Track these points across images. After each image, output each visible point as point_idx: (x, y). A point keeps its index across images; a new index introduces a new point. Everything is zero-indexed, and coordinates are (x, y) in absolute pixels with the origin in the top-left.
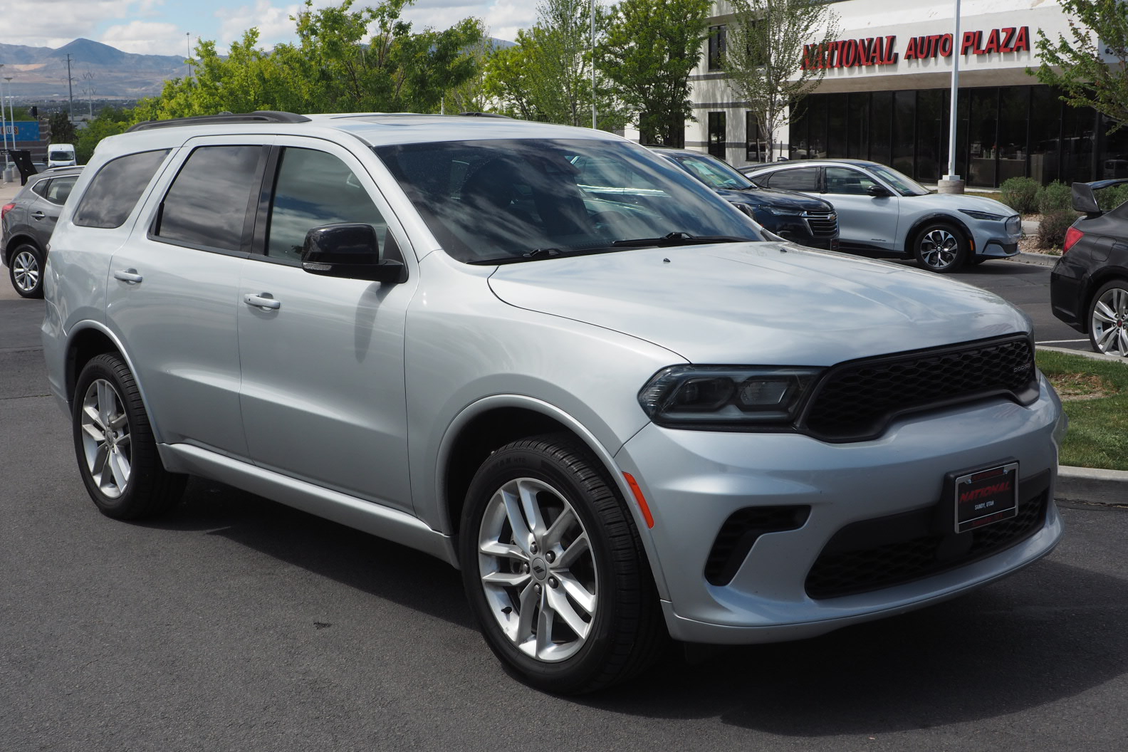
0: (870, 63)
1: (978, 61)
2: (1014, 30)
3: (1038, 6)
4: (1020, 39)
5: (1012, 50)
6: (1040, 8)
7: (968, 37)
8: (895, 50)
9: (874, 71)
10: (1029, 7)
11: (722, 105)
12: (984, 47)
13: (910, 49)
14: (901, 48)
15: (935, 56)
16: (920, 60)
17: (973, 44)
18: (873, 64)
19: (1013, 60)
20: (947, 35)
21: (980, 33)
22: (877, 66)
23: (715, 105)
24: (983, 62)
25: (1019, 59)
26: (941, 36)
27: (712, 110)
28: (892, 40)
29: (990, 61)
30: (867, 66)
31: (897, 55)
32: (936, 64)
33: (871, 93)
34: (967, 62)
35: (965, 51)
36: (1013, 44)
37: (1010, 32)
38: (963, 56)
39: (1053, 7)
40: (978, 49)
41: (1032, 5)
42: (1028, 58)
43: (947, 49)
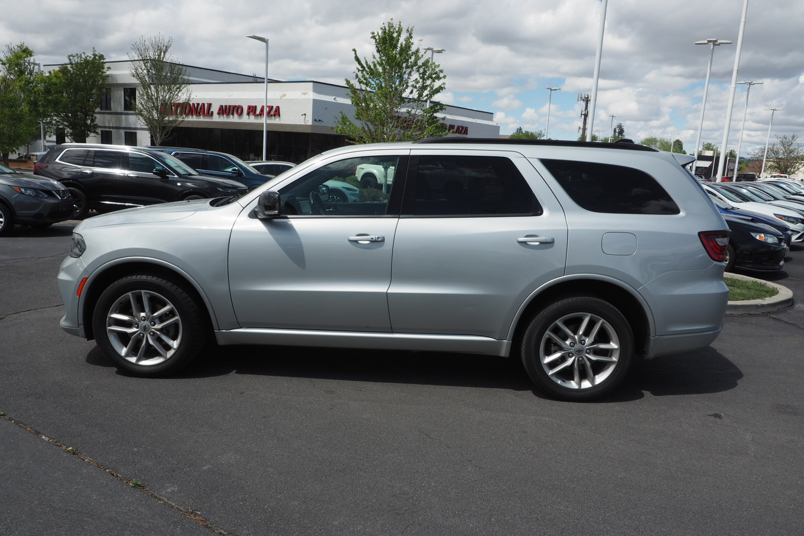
0: (198, 114)
1: (255, 119)
2: (272, 107)
3: (283, 98)
4: (276, 111)
5: (272, 115)
6: (285, 99)
7: (249, 107)
8: (211, 110)
9: (200, 119)
10: (279, 98)
11: (109, 127)
12: (258, 112)
13: (220, 110)
14: (215, 109)
15: (233, 114)
16: (225, 115)
17: (252, 111)
18: (200, 115)
19: (273, 120)
20: (238, 106)
21: (256, 106)
22: (202, 116)
23: (105, 127)
24: (258, 119)
25: (275, 120)
26: (236, 106)
27: (103, 129)
28: (210, 105)
29: (261, 119)
30: (196, 116)
31: (212, 112)
32: (233, 118)
33: (197, 128)
34: (249, 118)
35: (248, 114)
36: (272, 113)
37: (271, 108)
38: (247, 116)
39: (290, 99)
40: (254, 114)
41: (281, 97)
42: (280, 120)
43: (239, 112)
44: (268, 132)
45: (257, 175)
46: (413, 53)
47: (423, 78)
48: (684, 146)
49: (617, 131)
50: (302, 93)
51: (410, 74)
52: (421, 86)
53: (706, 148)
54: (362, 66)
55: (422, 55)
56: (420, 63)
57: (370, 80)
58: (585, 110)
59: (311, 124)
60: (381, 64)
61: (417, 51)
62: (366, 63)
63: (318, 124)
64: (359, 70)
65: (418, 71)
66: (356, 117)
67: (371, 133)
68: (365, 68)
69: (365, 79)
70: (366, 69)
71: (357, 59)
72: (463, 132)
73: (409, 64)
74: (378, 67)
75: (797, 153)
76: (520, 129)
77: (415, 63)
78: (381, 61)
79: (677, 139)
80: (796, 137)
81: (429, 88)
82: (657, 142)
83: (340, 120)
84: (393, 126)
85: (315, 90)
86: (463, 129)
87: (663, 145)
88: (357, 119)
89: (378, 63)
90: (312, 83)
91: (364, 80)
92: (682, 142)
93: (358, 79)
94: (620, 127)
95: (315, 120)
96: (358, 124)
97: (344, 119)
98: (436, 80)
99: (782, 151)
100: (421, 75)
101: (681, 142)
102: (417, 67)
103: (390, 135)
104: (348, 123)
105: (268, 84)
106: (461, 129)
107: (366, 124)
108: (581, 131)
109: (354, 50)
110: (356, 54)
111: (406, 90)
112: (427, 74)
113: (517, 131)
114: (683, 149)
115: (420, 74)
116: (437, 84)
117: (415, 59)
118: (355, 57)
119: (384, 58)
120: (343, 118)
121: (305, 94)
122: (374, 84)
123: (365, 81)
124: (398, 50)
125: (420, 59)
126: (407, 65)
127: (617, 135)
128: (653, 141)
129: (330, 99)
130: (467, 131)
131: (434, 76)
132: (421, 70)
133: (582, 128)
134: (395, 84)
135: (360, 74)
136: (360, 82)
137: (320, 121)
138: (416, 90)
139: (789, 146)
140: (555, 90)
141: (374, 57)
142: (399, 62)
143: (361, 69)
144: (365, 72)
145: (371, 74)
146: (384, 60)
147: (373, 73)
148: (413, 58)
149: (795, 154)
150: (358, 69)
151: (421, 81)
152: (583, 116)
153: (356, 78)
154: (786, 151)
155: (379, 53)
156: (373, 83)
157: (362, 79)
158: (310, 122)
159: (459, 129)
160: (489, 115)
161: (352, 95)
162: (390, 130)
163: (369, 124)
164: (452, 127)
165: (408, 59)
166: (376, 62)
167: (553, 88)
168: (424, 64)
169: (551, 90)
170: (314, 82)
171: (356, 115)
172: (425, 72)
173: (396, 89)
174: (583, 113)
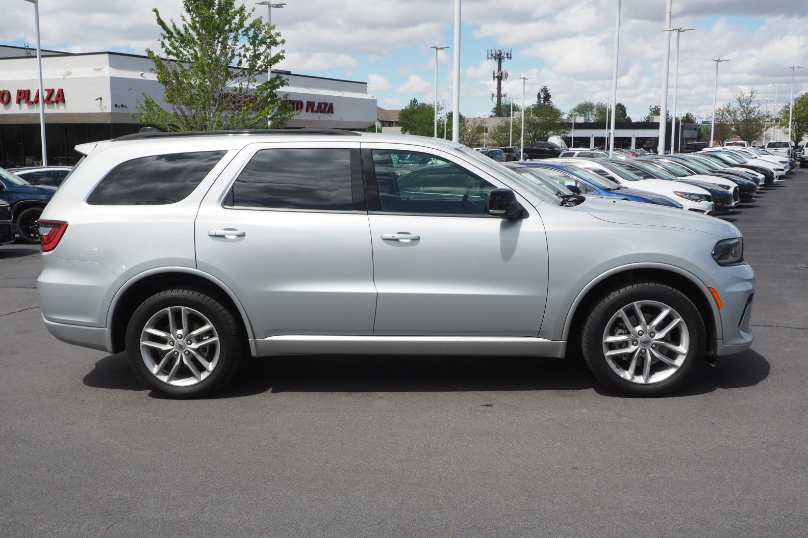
1: (29, 108)
2: (53, 91)
3: (68, 77)
4: (58, 96)
5: (53, 102)
6: (70, 79)
7: (20, 93)
10: (63, 77)
12: (32, 99)
17: (24, 97)
19: (54, 108)
20: (3, 91)
21: (29, 91)
24: (32, 108)
25: (58, 108)
29: (36, 108)
34: (20, 108)
35: (19, 102)
36: (53, 99)
37: (51, 92)
38: (18, 104)
39: (79, 79)
40: (28, 101)
41: (64, 76)
42: (65, 108)
43: (5, 100)
44: (47, 126)
45: (24, 186)
46: (236, 13)
47: (253, 44)
48: (627, 111)
49: (542, 96)
50: (95, 69)
51: (236, 39)
52: (252, 54)
53: (654, 112)
54: (168, 31)
55: (249, 14)
56: (247, 24)
57: (181, 49)
58: (499, 72)
59: (110, 111)
60: (194, 28)
61: (242, 9)
62: (174, 26)
63: (120, 110)
64: (164, 37)
65: (247, 34)
66: (167, 99)
67: (187, 121)
68: (172, 33)
69: (175, 48)
70: (175, 35)
71: (161, 22)
72: (327, 110)
73: (233, 25)
74: (191, 31)
75: (758, 114)
76: (415, 101)
77: (241, 25)
78: (193, 23)
79: (619, 103)
80: (755, 93)
81: (262, 57)
82: (593, 108)
83: (144, 105)
84: (217, 109)
85: (112, 65)
86: (326, 107)
87: (600, 112)
88: (169, 102)
89: (190, 26)
90: (107, 55)
91: (173, 50)
92: (625, 106)
93: (164, 49)
94: (545, 90)
95: (116, 106)
96: (169, 108)
97: (150, 104)
98: (272, 47)
99: (739, 112)
100: (251, 41)
101: (623, 106)
102: (244, 29)
103: (214, 122)
104: (155, 109)
105: (42, 59)
106: (323, 106)
107: (179, 109)
108: (495, 99)
109: (155, 11)
110: (158, 15)
111: (233, 61)
112: (259, 38)
113: (411, 104)
114: (628, 116)
115: (249, 38)
116: (274, 51)
117: (240, 19)
118: (158, 20)
119: (197, 19)
120: (147, 102)
121: (99, 70)
122: (188, 54)
123: (175, 51)
124: (215, 8)
125: (246, 18)
126: (230, 27)
127: (542, 102)
128: (588, 108)
129: (135, 75)
130: (332, 108)
131: (268, 41)
132: (251, 33)
133: (496, 94)
134: (215, 53)
135: (167, 43)
136: (169, 53)
137: (122, 106)
138: (245, 59)
139: (748, 104)
140: (442, 49)
141: (184, 19)
142: (219, 25)
143: (167, 35)
144: (173, 39)
145: (181, 42)
146: (198, 22)
147: (184, 40)
148: (237, 18)
149: (756, 113)
150: (162, 35)
151: (251, 47)
152: (496, 79)
153: (162, 48)
154: (744, 111)
155: (190, 13)
156: (185, 53)
157: (170, 48)
158: (108, 109)
159: (321, 107)
160: (361, 85)
161: (158, 71)
162: (214, 115)
163: (183, 107)
164: (310, 105)
165: (230, 20)
166: (187, 26)
167: (439, 47)
168: (252, 26)
169: (437, 49)
170: (109, 53)
171: (168, 96)
172: (255, 36)
173: (217, 60)
174: (496, 75)
